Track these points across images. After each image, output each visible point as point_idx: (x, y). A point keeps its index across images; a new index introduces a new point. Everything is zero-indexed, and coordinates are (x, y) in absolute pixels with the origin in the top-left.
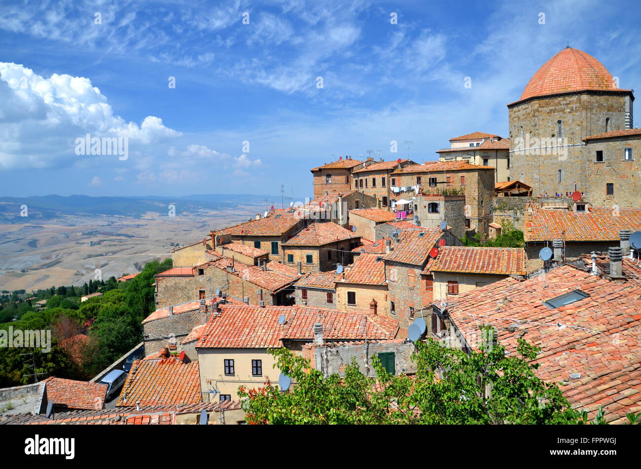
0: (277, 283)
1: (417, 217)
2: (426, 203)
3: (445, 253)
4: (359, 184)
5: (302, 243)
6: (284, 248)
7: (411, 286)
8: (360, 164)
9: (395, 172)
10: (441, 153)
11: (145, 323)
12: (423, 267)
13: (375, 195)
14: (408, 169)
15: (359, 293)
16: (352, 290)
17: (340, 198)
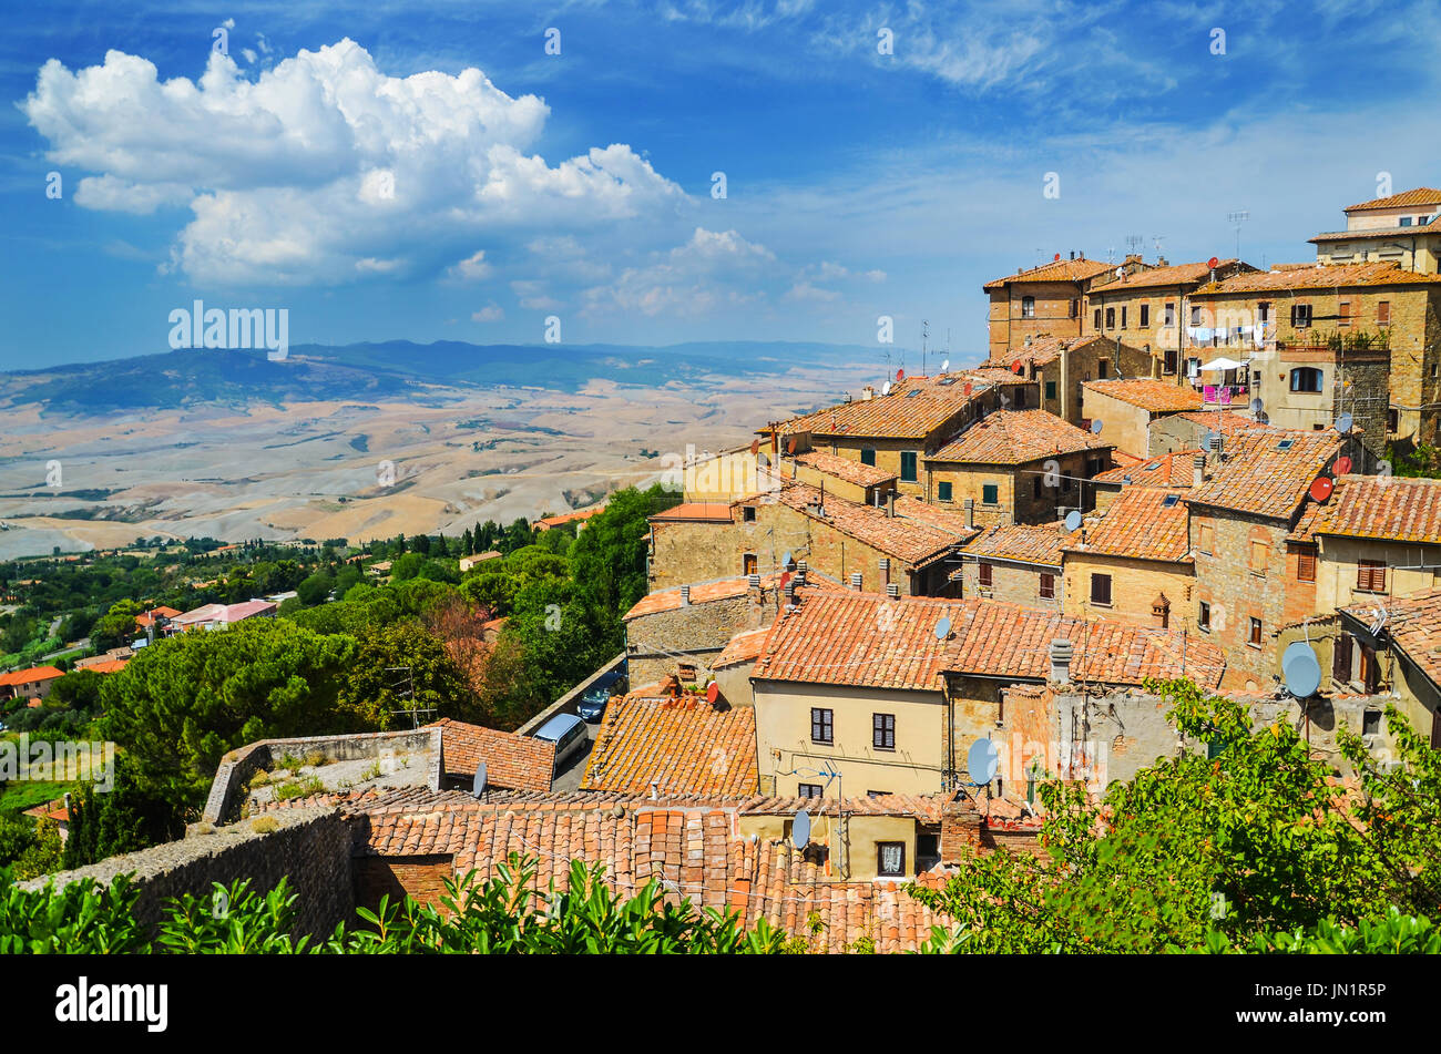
0: (920, 547)
1: (1258, 401)
2: (1286, 368)
3: (1351, 491)
4: (1105, 319)
5: (974, 456)
6: (930, 466)
7: (1257, 567)
8: (1107, 272)
9: (1203, 290)
10: (1323, 244)
11: (631, 620)
12: (1291, 524)
13: (1148, 346)
14: (1235, 283)
15: (1121, 577)
16: (1103, 570)
17: (1062, 352)
